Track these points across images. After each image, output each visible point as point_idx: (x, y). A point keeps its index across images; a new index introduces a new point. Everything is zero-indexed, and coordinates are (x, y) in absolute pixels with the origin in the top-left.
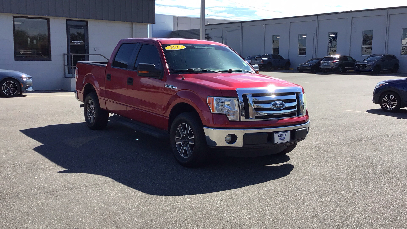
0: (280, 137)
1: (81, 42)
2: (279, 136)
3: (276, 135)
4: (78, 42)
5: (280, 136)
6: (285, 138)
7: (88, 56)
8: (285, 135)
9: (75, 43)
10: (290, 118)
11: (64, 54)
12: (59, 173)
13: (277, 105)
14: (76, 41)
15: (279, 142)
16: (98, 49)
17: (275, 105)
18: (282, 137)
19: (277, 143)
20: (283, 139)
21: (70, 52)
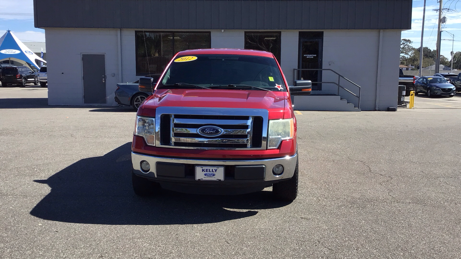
0: (206, 173)
1: (314, 55)
2: (203, 170)
3: (198, 170)
4: (311, 55)
5: (205, 170)
6: (214, 175)
7: (321, 71)
8: (214, 170)
9: (307, 57)
10: (228, 149)
11: (294, 70)
12: (34, 182)
13: (206, 131)
14: (308, 55)
15: (204, 179)
16: (333, 63)
17: (203, 130)
18: (209, 172)
19: (201, 180)
20: (211, 176)
21: (301, 67)
